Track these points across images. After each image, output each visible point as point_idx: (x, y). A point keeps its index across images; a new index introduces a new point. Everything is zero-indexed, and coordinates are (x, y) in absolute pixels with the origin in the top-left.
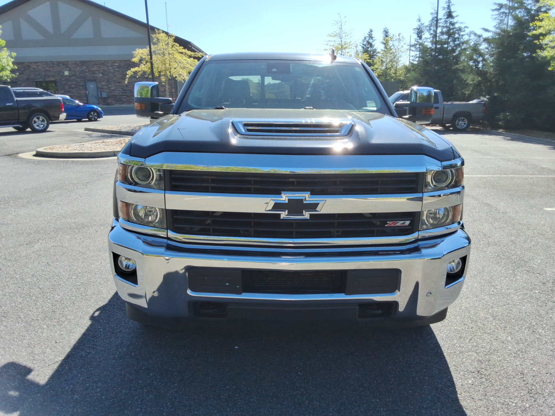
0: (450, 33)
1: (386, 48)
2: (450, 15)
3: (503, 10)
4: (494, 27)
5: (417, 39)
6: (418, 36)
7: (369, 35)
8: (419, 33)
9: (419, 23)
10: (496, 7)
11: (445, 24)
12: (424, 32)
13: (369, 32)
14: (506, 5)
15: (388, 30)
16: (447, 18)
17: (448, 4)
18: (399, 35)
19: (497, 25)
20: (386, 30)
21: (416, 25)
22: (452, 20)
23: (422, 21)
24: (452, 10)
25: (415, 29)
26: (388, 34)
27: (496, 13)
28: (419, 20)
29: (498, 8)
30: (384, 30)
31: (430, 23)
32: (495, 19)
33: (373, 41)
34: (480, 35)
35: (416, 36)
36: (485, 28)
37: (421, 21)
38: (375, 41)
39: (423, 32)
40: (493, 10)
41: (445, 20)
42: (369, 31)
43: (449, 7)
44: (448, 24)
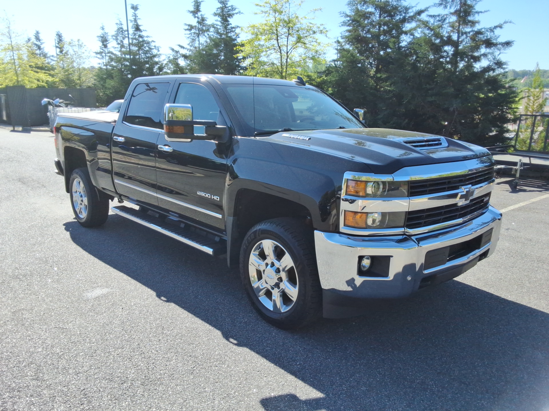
0: (140, 45)
1: (61, 52)
2: (137, 28)
3: (193, 31)
4: (188, 44)
5: (102, 47)
6: (103, 45)
7: (35, 36)
8: (104, 41)
9: (102, 32)
10: (187, 27)
11: (133, 36)
12: (109, 42)
13: (36, 34)
14: (196, 26)
15: (61, 34)
16: (136, 31)
17: (134, 17)
18: (79, 40)
19: (190, 43)
20: (59, 34)
21: (100, 33)
22: (140, 33)
23: (106, 30)
24: (139, 24)
25: (99, 36)
26: (62, 39)
27: (188, 32)
28: (103, 29)
29: (189, 28)
30: (57, 33)
31: (116, 33)
32: (188, 38)
33: (41, 44)
34: (177, 51)
35: (101, 44)
36: (181, 45)
37: (104, 30)
38: (43, 44)
39: (107, 41)
40: (185, 30)
41: (134, 33)
42: (35, 32)
43: (135, 20)
44: (137, 37)
